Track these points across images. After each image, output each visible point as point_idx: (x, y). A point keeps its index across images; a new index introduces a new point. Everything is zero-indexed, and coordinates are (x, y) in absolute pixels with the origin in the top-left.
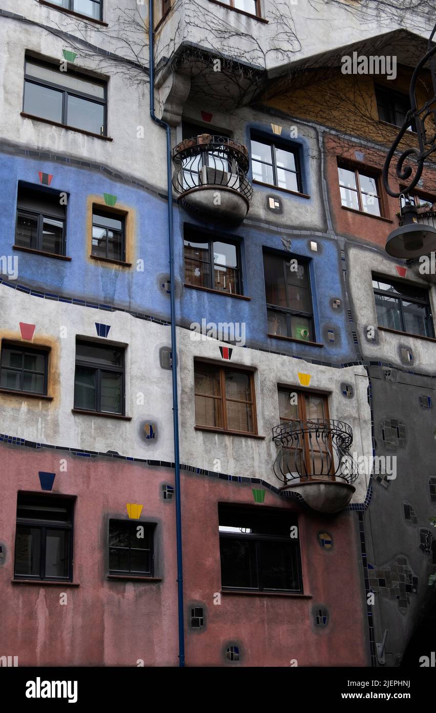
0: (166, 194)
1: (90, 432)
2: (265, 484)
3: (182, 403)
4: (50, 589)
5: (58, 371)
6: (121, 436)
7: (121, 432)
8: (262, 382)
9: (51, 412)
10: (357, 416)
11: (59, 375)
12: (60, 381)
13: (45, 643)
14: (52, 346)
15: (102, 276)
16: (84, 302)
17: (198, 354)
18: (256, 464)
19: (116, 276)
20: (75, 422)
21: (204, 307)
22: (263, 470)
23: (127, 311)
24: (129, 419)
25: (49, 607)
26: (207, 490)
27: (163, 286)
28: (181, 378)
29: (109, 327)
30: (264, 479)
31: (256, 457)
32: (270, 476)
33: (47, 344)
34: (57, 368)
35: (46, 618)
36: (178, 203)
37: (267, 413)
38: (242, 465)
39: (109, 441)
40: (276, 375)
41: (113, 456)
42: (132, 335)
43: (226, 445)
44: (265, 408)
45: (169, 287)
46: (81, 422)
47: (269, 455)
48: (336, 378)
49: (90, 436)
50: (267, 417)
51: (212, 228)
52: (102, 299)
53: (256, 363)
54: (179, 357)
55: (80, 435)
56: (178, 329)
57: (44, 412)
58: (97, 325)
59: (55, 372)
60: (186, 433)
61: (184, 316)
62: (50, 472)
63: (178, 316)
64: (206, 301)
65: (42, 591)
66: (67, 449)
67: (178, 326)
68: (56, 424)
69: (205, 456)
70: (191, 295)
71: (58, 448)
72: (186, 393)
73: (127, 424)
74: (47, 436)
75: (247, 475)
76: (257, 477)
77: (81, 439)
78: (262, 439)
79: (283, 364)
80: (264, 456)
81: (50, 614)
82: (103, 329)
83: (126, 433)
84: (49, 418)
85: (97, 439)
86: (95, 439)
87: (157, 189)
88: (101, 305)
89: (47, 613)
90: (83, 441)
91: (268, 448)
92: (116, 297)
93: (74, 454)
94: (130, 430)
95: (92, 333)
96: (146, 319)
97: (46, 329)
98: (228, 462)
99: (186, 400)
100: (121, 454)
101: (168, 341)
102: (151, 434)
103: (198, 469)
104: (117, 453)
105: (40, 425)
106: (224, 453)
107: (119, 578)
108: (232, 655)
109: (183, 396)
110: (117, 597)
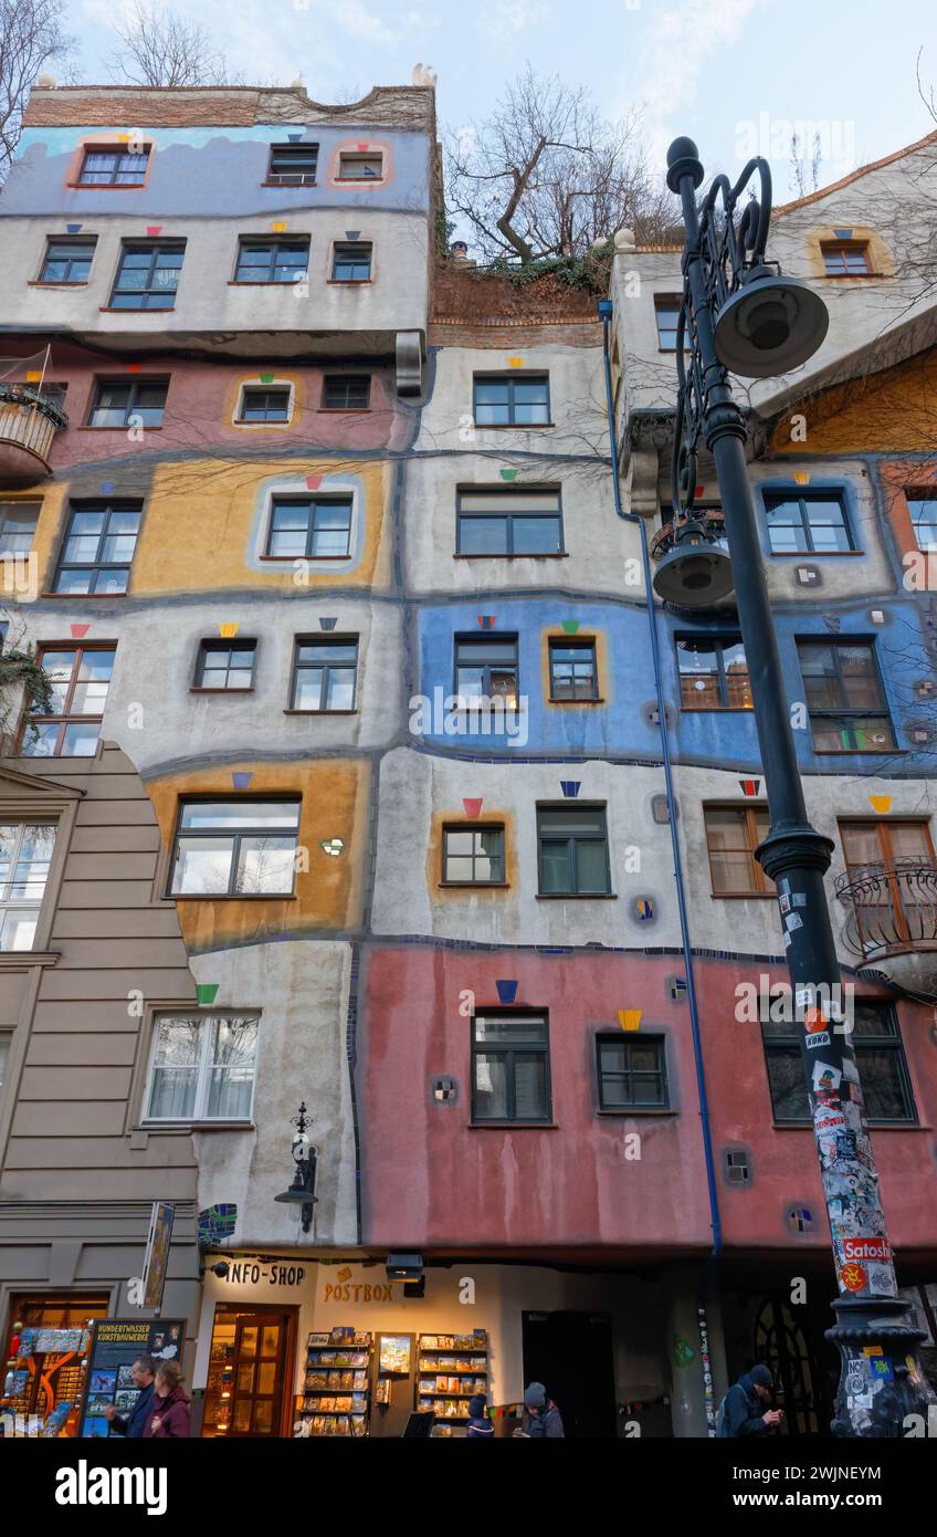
0: (645, 602)
1: (563, 921)
3: (690, 865)
4: (518, 1134)
6: (605, 920)
7: (605, 915)
9: (507, 904)
11: (516, 854)
13: (516, 1208)
14: (505, 820)
15: (566, 722)
16: (543, 758)
17: (708, 796)
19: (585, 718)
20: (541, 910)
21: (712, 733)
23: (602, 759)
24: (615, 897)
25: (518, 1158)
27: (651, 717)
28: (685, 833)
29: (579, 784)
33: (498, 819)
36: (663, 608)
39: (587, 930)
40: (835, 805)
41: (595, 948)
42: (612, 787)
45: (659, 718)
46: (548, 909)
49: (563, 926)
51: (714, 629)
52: (568, 750)
54: (680, 805)
55: (548, 926)
56: (676, 769)
57: (500, 904)
58: (563, 784)
59: (511, 851)
60: (699, 904)
61: (684, 749)
62: (510, 979)
63: (675, 751)
64: (714, 724)
65: (508, 1137)
66: (532, 947)
67: (675, 764)
68: (515, 917)
69: (732, 933)
70: (691, 721)
71: (519, 947)
72: (695, 850)
73: (611, 903)
74: (504, 933)
77: (548, 932)
79: (844, 789)
81: (521, 1167)
82: (570, 787)
83: (611, 915)
84: (506, 910)
85: (572, 929)
86: (569, 929)
87: (632, 598)
88: (566, 758)
89: (517, 1166)
90: (552, 934)
92: (586, 745)
93: (541, 952)
94: (616, 911)
95: (557, 794)
96: (629, 764)
97: (497, 801)
98: (767, 937)
99: (694, 861)
100: (605, 945)
101: (662, 788)
102: (646, 913)
103: (721, 952)
104: (600, 944)
105: (494, 922)
106: (759, 926)
107: (613, 1115)
108: (800, 1222)
109: (690, 855)
110: (612, 1141)
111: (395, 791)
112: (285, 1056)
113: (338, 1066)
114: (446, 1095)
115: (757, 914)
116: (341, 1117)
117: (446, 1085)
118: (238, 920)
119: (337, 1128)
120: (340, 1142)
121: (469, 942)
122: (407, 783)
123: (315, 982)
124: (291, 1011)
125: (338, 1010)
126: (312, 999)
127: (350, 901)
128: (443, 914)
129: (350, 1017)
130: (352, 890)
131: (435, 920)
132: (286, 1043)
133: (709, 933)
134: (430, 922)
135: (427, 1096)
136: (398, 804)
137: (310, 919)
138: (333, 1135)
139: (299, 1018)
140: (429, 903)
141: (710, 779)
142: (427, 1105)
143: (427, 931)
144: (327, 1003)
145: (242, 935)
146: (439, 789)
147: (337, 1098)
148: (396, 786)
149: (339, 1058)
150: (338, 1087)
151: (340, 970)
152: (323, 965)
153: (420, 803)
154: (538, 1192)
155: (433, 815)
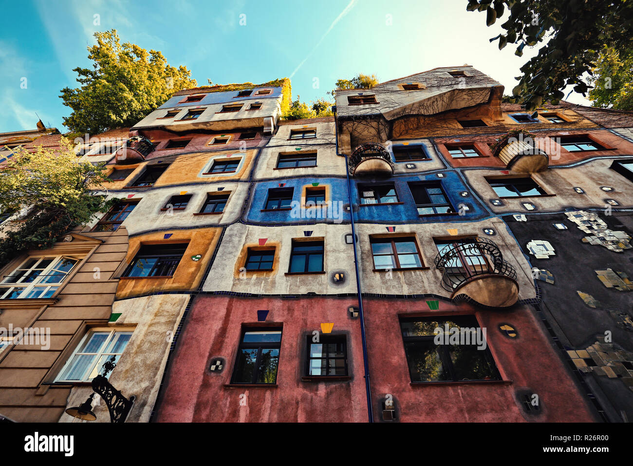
0: (345, 176)
1: (297, 284)
2: (436, 296)
3: (361, 258)
4: (253, 391)
6: (318, 283)
7: (318, 280)
8: (420, 239)
9: (270, 277)
10: (504, 244)
11: (279, 258)
12: (279, 261)
14: (276, 246)
16: (298, 224)
17: (371, 233)
18: (426, 284)
20: (287, 280)
21: (373, 212)
22: (433, 288)
23: (324, 223)
24: (325, 273)
26: (387, 307)
27: (346, 208)
28: (361, 247)
29: (312, 232)
30: (436, 293)
31: (425, 281)
32: (440, 291)
33: (274, 245)
34: (278, 255)
35: (246, 416)
37: (428, 254)
38: (414, 287)
39: (309, 287)
40: (431, 234)
41: (312, 295)
42: (327, 232)
43: (399, 277)
44: (426, 251)
45: (349, 209)
46: (290, 279)
47: (436, 278)
48: (477, 227)
49: (296, 286)
50: (429, 256)
52: (309, 220)
53: (414, 230)
54: (358, 237)
55: (289, 286)
56: (356, 225)
57: (267, 277)
58: (305, 232)
60: (366, 274)
61: (360, 218)
62: (266, 310)
63: (356, 218)
64: (374, 209)
65: (246, 393)
66: (279, 295)
67: (356, 223)
68: (273, 283)
69: (383, 286)
71: (272, 295)
73: (323, 276)
74: (266, 290)
75: (420, 292)
76: (429, 293)
77: (289, 289)
78: (428, 268)
79: (434, 228)
80: (432, 279)
81: (251, 412)
82: (308, 233)
83: (321, 280)
84: (269, 280)
85: (301, 287)
86: (299, 287)
87: (340, 175)
88: (308, 223)
89: (248, 412)
91: (435, 273)
92: (317, 219)
93: (283, 297)
94: (325, 279)
95: (301, 236)
97: (274, 239)
98: (402, 287)
99: (365, 257)
100: (317, 293)
101: (350, 231)
102: (340, 280)
103: (378, 294)
104: (315, 293)
105: (263, 285)
106: (397, 282)
107: (312, 379)
109: (363, 255)
110: (309, 395)
111: (230, 237)
112: (139, 347)
113: (164, 352)
114: (217, 368)
115: (397, 277)
116: (155, 379)
117: (218, 363)
118: (143, 286)
119: (151, 386)
120: (150, 394)
121: (248, 294)
122: (236, 234)
123: (168, 312)
124: (151, 325)
125: (174, 324)
126: (163, 320)
127: (197, 278)
128: (238, 283)
129: (178, 328)
130: (199, 274)
131: (234, 285)
132: (143, 340)
133: (372, 286)
134: (231, 286)
135: (206, 368)
136: (230, 242)
137: (175, 285)
138: (147, 390)
139: (154, 328)
140: (233, 278)
141: (373, 227)
142: (205, 373)
143: (229, 290)
144: (170, 321)
145: (142, 292)
146: (249, 236)
147: (157, 369)
149: (166, 348)
150: (160, 363)
151: (181, 307)
152: (174, 305)
153: (240, 241)
155: (244, 245)
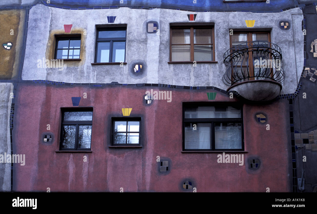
1: (102, 74)
2: (216, 89)
3: (160, 50)
4: (76, 154)
5: (84, 45)
6: (120, 74)
7: (120, 71)
9: (79, 67)
12: (85, 50)
13: (73, 180)
14: (82, 33)
16: (101, 7)
17: (172, 21)
20: (93, 70)
23: (126, 7)
24: (126, 64)
25: (75, 163)
28: (160, 37)
30: (216, 86)
32: (221, 84)
33: (79, 33)
37: (220, 48)
38: (200, 80)
39: (112, 77)
41: (114, 85)
42: (130, 18)
44: (219, 45)
46: (96, 69)
49: (102, 76)
50: (220, 50)
54: (159, 25)
55: (95, 76)
57: (76, 67)
59: (83, 46)
61: (164, 2)
62: (78, 96)
63: (160, 3)
65: (72, 155)
66: (88, 84)
68: (82, 72)
71: (82, 84)
72: (163, 44)
73: (124, 67)
74: (77, 79)
77: (96, 78)
78: (216, 63)
81: (76, 166)
82: (111, 19)
83: (123, 71)
84: (78, 70)
85: (106, 77)
86: (104, 77)
90: (97, 79)
91: (220, 68)
94: (127, 69)
95: (105, 22)
97: (78, 25)
99: (162, 49)
100: (119, 83)
101: (152, 18)
104: (117, 82)
105: (73, 74)
107: (115, 148)
108: (187, 186)
109: (161, 46)
110: (114, 157)
111: (35, 22)
113: (6, 129)
114: (48, 140)
115: (187, 69)
116: (7, 148)
117: (48, 137)
121: (61, 83)
122: (40, 19)
125: (7, 109)
127: (14, 67)
128: (52, 72)
129: (11, 112)
130: (15, 63)
131: (48, 74)
133: (165, 78)
134: (46, 75)
135: (40, 140)
136: (36, 28)
141: (174, 14)
142: (39, 144)
143: (45, 79)
146: (54, 21)
147: (5, 141)
148: (36, 20)
149: (7, 127)
150: (6, 137)
153: (45, 27)
154: (82, 175)
155: (50, 31)
